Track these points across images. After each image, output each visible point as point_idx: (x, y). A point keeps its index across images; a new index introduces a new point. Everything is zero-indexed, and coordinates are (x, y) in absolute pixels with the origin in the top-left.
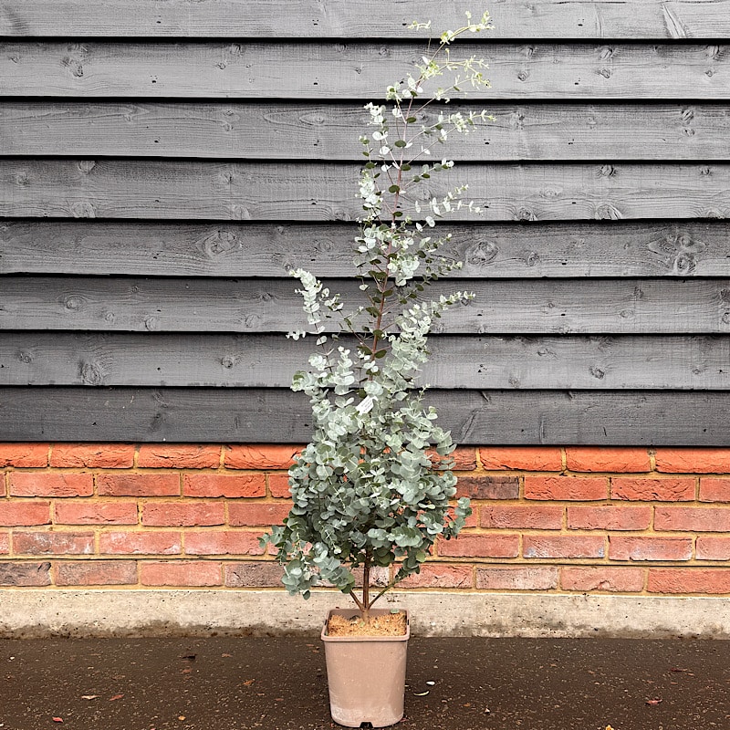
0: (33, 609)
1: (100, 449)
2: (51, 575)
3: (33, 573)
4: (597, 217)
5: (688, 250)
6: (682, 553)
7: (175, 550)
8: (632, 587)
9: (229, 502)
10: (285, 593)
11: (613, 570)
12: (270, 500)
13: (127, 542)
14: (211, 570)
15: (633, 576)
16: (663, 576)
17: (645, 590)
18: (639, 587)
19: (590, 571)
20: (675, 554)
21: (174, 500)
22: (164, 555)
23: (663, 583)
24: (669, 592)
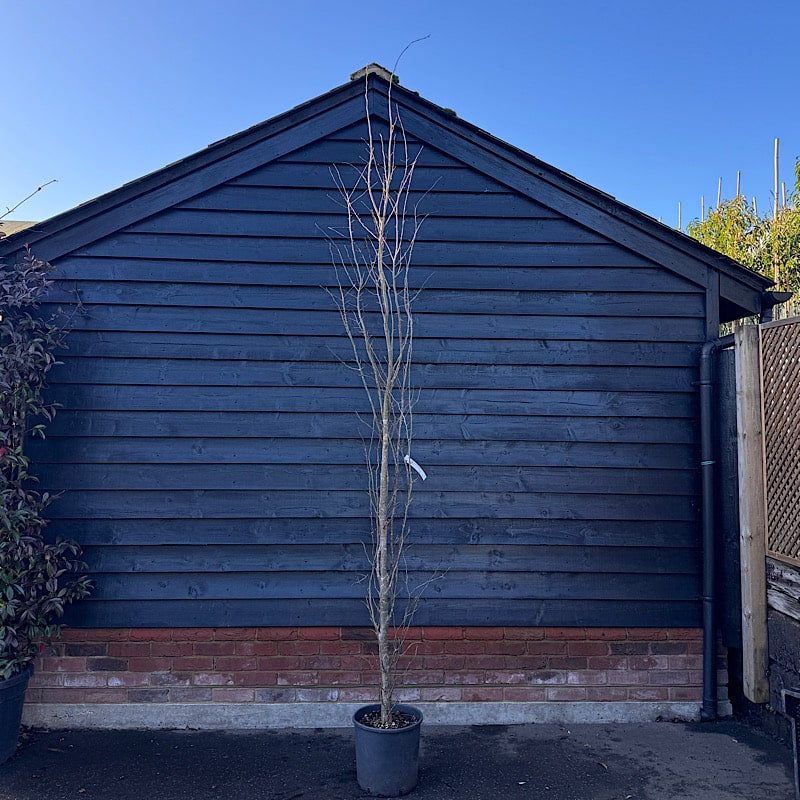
0: (159, 714)
1: (197, 630)
2: (169, 697)
3: (160, 695)
4: (435, 516)
5: (478, 532)
6: (479, 680)
7: (231, 683)
8: (456, 698)
9: (258, 658)
10: (286, 704)
11: (447, 690)
12: (279, 656)
13: (207, 679)
14: (249, 694)
15: (456, 692)
16: (470, 692)
17: (462, 700)
18: (459, 698)
19: (436, 691)
20: (476, 681)
21: (232, 657)
22: (226, 686)
23: (471, 695)
24: (473, 701)
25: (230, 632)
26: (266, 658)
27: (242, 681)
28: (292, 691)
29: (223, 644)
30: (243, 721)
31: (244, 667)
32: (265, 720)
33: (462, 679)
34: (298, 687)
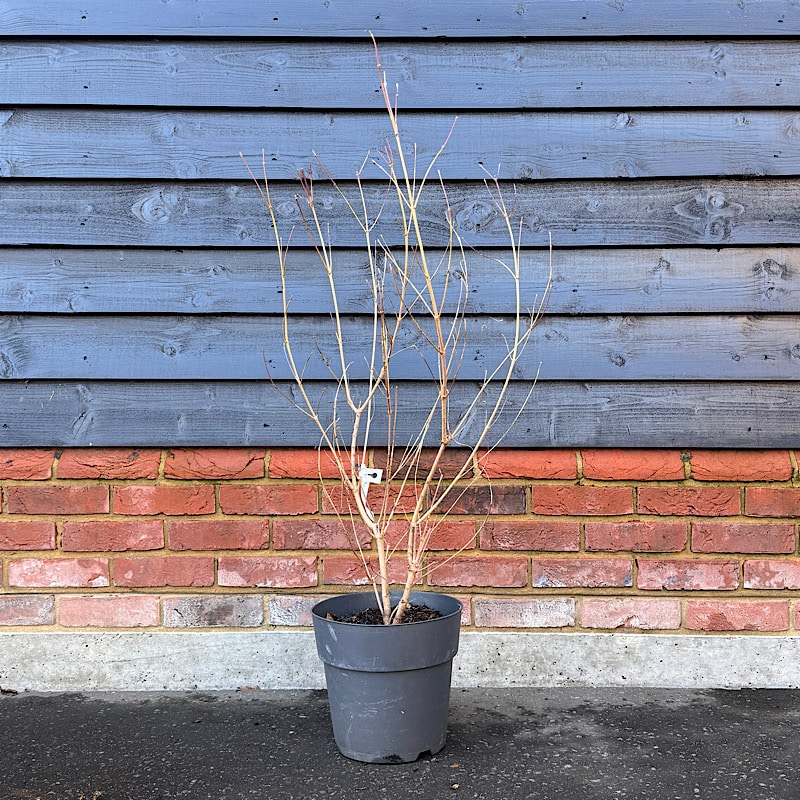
1: (12, 455)
6: (727, 580)
7: (102, 581)
8: (667, 624)
9: (169, 521)
10: (239, 634)
11: (643, 602)
12: (220, 518)
13: (42, 572)
14: (147, 606)
15: (668, 610)
16: (704, 610)
17: (683, 627)
18: (675, 624)
19: (615, 604)
20: (718, 582)
21: (101, 519)
22: (88, 588)
23: (704, 618)
24: (712, 630)
25: (96, 459)
26: (186, 521)
27: (129, 575)
28: (254, 601)
29: (76, 486)
30: (135, 673)
31: (132, 542)
32: (189, 670)
33: (683, 577)
34: (267, 591)
